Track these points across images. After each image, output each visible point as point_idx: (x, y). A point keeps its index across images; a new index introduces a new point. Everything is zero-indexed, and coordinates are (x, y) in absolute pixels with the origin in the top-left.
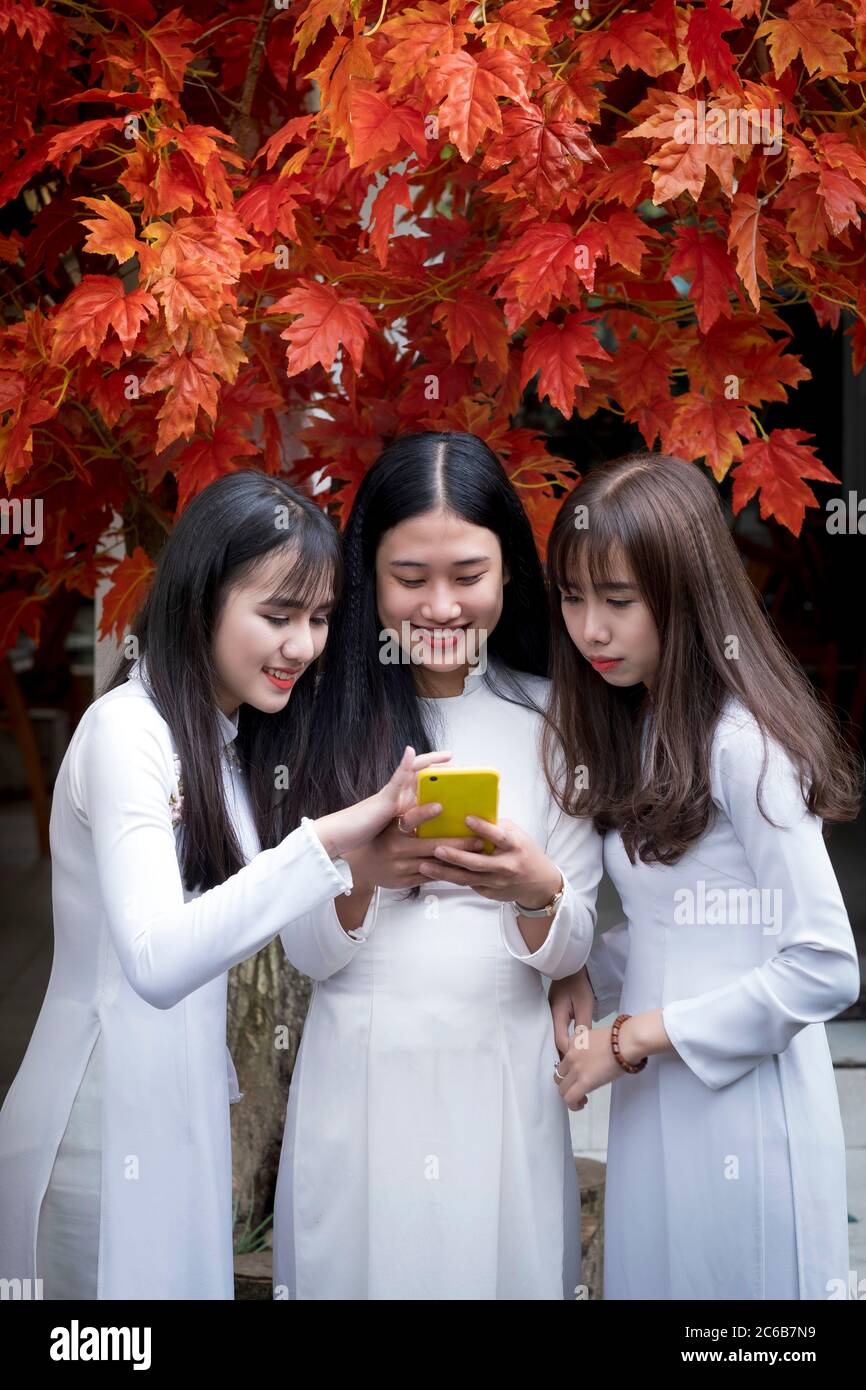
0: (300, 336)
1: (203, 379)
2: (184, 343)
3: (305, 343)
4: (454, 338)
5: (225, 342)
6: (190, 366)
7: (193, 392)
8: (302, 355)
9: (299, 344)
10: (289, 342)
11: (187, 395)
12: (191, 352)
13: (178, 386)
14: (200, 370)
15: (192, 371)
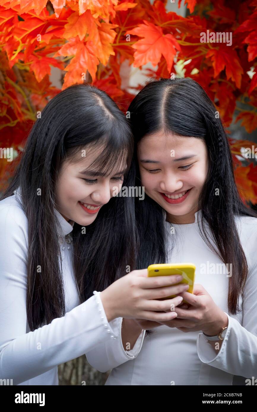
0: (143, 47)
1: (91, 57)
2: (84, 35)
3: (144, 52)
4: (216, 65)
5: (104, 42)
6: (85, 48)
7: (85, 62)
8: (142, 57)
9: (141, 52)
10: (136, 50)
11: (82, 63)
12: (86, 42)
13: (78, 58)
14: (90, 52)
15: (86, 52)
